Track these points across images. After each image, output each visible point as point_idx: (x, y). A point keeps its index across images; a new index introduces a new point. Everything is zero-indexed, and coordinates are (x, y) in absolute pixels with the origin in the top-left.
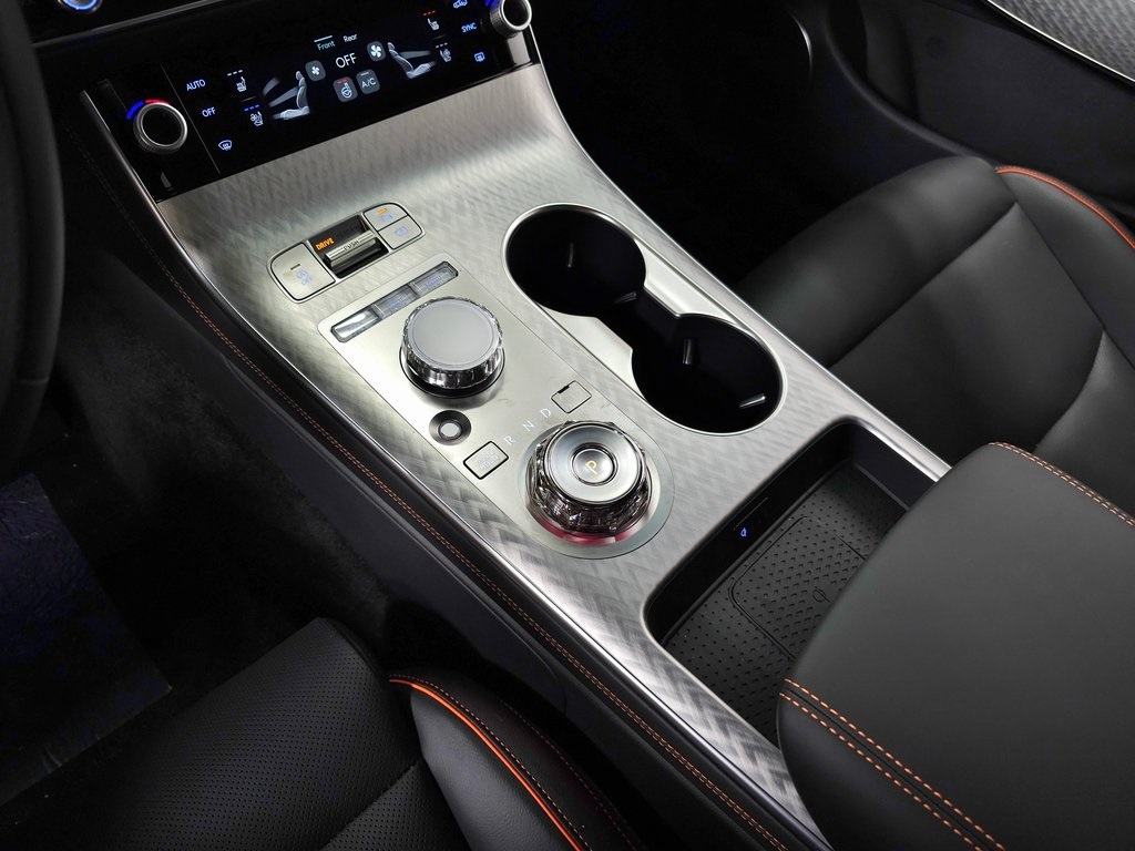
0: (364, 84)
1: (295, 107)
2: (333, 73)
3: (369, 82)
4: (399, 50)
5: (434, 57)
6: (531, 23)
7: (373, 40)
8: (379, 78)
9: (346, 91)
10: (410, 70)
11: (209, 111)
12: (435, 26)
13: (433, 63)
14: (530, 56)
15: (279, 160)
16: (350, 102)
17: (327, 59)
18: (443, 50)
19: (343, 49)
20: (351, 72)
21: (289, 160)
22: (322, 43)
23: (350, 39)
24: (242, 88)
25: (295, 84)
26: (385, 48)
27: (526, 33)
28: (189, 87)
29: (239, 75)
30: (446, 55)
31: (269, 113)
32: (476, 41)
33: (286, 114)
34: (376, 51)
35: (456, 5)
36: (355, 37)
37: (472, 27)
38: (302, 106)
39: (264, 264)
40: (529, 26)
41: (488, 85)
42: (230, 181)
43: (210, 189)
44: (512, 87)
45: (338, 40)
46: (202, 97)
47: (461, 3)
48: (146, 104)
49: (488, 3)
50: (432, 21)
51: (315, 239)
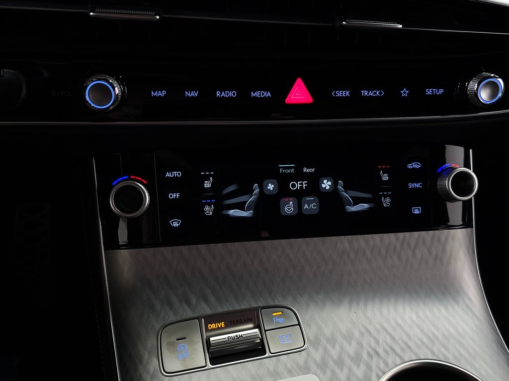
0: (306, 206)
1: (243, 209)
2: (284, 192)
3: (311, 206)
4: (346, 188)
5: (376, 201)
6: (475, 196)
7: (327, 176)
8: (321, 205)
9: (289, 208)
10: (350, 205)
11: (174, 196)
12: (385, 177)
13: (372, 205)
14: (463, 220)
15: (211, 245)
16: (290, 217)
17: (283, 181)
18: (385, 197)
19: (300, 176)
20: (299, 195)
21: (219, 248)
22: (284, 168)
23: (309, 170)
24: (207, 185)
25: (250, 192)
26: (335, 184)
27: (467, 205)
28: (168, 175)
29: (210, 175)
30: (387, 202)
31: (220, 207)
32: (416, 197)
33: (232, 212)
34: (326, 184)
35: (410, 166)
36: (313, 170)
37: (418, 185)
38: (248, 210)
39: (157, 327)
40: (472, 198)
41: (416, 234)
42: (166, 251)
43: (147, 252)
44: (439, 240)
45: (299, 169)
46: (174, 184)
47: (416, 165)
48: (129, 179)
49: (439, 170)
50: (383, 173)
51: (210, 319)
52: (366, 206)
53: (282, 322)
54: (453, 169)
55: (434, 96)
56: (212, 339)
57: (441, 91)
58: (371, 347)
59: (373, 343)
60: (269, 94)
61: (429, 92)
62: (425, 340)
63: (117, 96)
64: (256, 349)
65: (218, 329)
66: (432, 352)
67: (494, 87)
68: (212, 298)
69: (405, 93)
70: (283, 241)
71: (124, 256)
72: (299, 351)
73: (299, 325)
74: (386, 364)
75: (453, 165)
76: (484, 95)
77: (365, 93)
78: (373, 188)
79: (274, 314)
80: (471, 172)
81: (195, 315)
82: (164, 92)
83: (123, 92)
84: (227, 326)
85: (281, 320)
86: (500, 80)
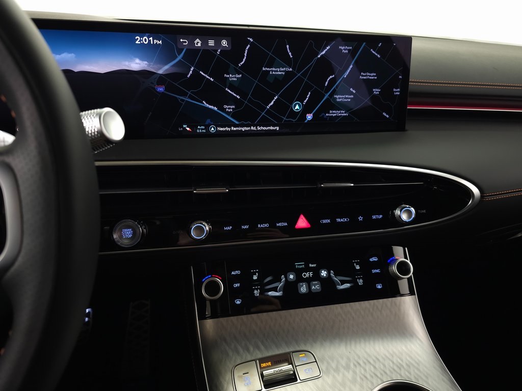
0: (313, 287)
1: (277, 291)
2: (299, 279)
3: (316, 287)
4: (336, 275)
5: (354, 281)
6: (413, 273)
7: (324, 268)
8: (322, 286)
9: (303, 289)
10: (339, 285)
11: (237, 285)
12: (358, 267)
13: (352, 284)
14: (409, 290)
16: (304, 294)
17: (298, 273)
18: (359, 279)
19: (307, 269)
20: (308, 281)
22: (298, 265)
23: (313, 266)
24: (255, 277)
25: (280, 281)
26: (329, 273)
27: (409, 280)
28: (233, 273)
29: (256, 272)
30: (360, 282)
31: (263, 291)
32: (378, 278)
33: (271, 293)
34: (324, 273)
35: (371, 260)
36: (315, 265)
37: (378, 271)
38: (280, 291)
39: (231, 367)
40: (411, 276)
41: (381, 301)
42: (234, 319)
43: (223, 320)
44: (396, 304)
45: (307, 265)
46: (236, 279)
47: (374, 259)
48: (212, 277)
49: (389, 261)
50: (356, 265)
51: (262, 360)
52: (348, 285)
53: (305, 360)
54: (397, 259)
55: (377, 219)
56: (264, 372)
57: (381, 216)
58: (362, 374)
59: (363, 371)
60: (286, 224)
61: (374, 217)
62: (395, 368)
63: (207, 231)
64: (291, 378)
65: (268, 367)
66: (401, 375)
67: (409, 212)
68: (262, 347)
69: (360, 218)
70: (302, 310)
71: (209, 323)
72: (317, 378)
73: (316, 361)
74: (372, 383)
75: (397, 258)
76: (404, 217)
77: (338, 220)
78: (351, 274)
79: (301, 356)
80: (408, 262)
81: (253, 358)
82: (231, 227)
83: (210, 229)
84: (272, 365)
85: (305, 359)
86: (412, 209)
